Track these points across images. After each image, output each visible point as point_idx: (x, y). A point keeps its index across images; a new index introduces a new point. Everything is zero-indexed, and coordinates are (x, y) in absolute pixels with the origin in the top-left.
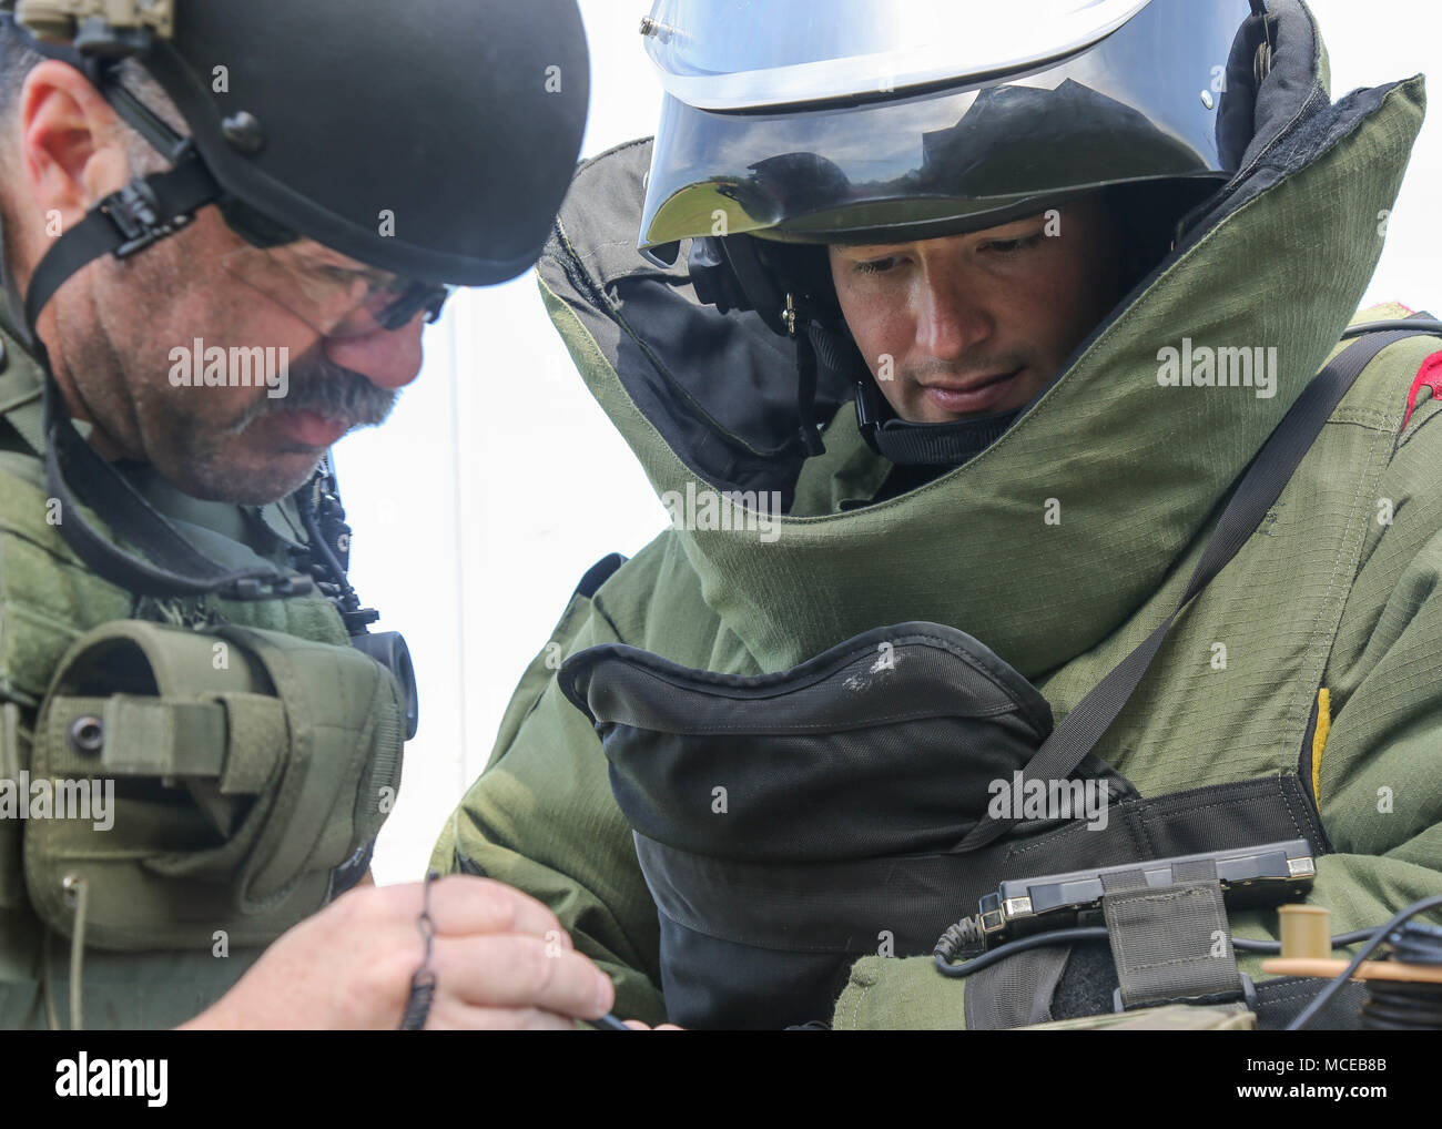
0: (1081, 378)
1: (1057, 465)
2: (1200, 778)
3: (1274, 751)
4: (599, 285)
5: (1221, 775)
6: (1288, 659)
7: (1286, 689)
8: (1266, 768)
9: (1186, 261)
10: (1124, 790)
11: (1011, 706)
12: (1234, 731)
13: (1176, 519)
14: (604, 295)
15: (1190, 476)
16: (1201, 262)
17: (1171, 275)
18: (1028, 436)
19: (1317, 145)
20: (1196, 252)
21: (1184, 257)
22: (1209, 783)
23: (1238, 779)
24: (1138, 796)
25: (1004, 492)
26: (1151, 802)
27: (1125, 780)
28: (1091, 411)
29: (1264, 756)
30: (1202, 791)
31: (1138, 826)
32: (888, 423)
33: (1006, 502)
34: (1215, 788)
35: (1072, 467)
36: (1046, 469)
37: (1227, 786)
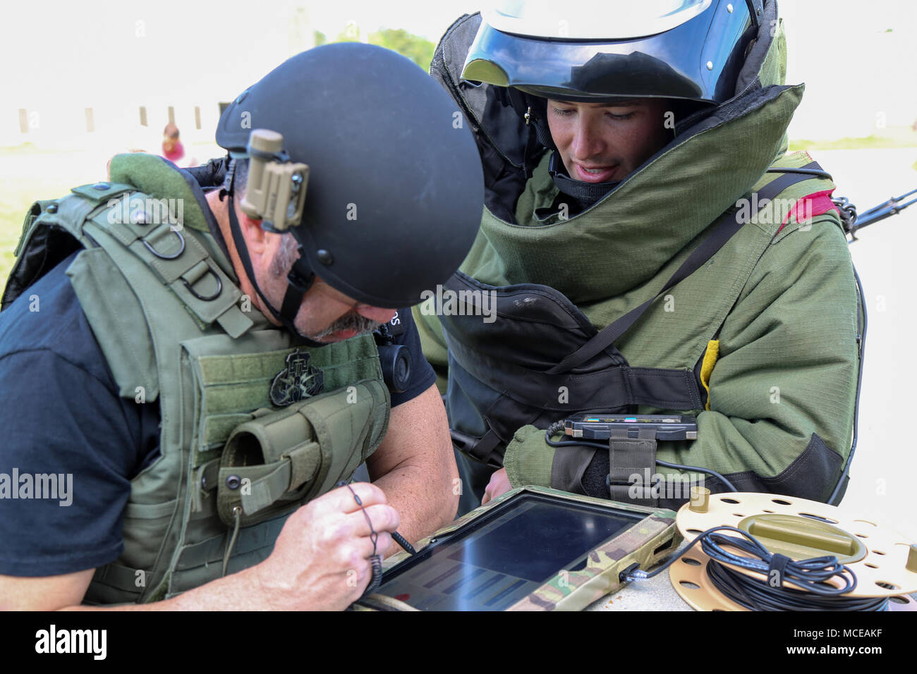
0: (626, 191)
1: (611, 224)
2: (655, 365)
3: (686, 361)
4: (456, 84)
5: (663, 365)
6: (702, 326)
7: (699, 337)
8: (682, 366)
9: (674, 150)
10: (623, 362)
11: (577, 326)
12: (674, 349)
13: (664, 250)
14: (458, 88)
15: (671, 234)
16: (680, 152)
17: (667, 155)
18: (601, 210)
19: (741, 112)
20: (678, 148)
21: (673, 149)
22: (656, 367)
23: (670, 368)
24: (628, 365)
25: (589, 231)
26: (633, 368)
27: (623, 358)
28: (628, 204)
29: (683, 361)
30: (654, 369)
31: (626, 377)
32: (559, 174)
33: (588, 235)
34: (660, 370)
35: (618, 226)
36: (606, 225)
37: (664, 370)
